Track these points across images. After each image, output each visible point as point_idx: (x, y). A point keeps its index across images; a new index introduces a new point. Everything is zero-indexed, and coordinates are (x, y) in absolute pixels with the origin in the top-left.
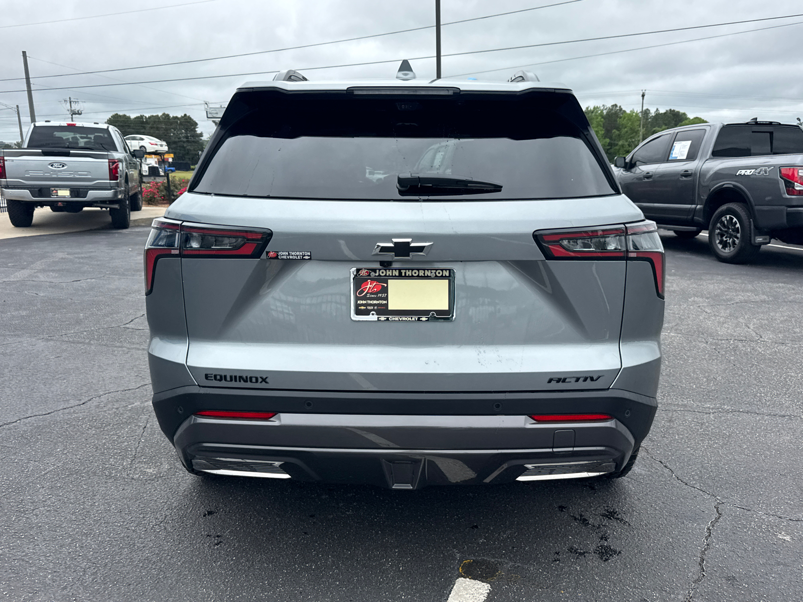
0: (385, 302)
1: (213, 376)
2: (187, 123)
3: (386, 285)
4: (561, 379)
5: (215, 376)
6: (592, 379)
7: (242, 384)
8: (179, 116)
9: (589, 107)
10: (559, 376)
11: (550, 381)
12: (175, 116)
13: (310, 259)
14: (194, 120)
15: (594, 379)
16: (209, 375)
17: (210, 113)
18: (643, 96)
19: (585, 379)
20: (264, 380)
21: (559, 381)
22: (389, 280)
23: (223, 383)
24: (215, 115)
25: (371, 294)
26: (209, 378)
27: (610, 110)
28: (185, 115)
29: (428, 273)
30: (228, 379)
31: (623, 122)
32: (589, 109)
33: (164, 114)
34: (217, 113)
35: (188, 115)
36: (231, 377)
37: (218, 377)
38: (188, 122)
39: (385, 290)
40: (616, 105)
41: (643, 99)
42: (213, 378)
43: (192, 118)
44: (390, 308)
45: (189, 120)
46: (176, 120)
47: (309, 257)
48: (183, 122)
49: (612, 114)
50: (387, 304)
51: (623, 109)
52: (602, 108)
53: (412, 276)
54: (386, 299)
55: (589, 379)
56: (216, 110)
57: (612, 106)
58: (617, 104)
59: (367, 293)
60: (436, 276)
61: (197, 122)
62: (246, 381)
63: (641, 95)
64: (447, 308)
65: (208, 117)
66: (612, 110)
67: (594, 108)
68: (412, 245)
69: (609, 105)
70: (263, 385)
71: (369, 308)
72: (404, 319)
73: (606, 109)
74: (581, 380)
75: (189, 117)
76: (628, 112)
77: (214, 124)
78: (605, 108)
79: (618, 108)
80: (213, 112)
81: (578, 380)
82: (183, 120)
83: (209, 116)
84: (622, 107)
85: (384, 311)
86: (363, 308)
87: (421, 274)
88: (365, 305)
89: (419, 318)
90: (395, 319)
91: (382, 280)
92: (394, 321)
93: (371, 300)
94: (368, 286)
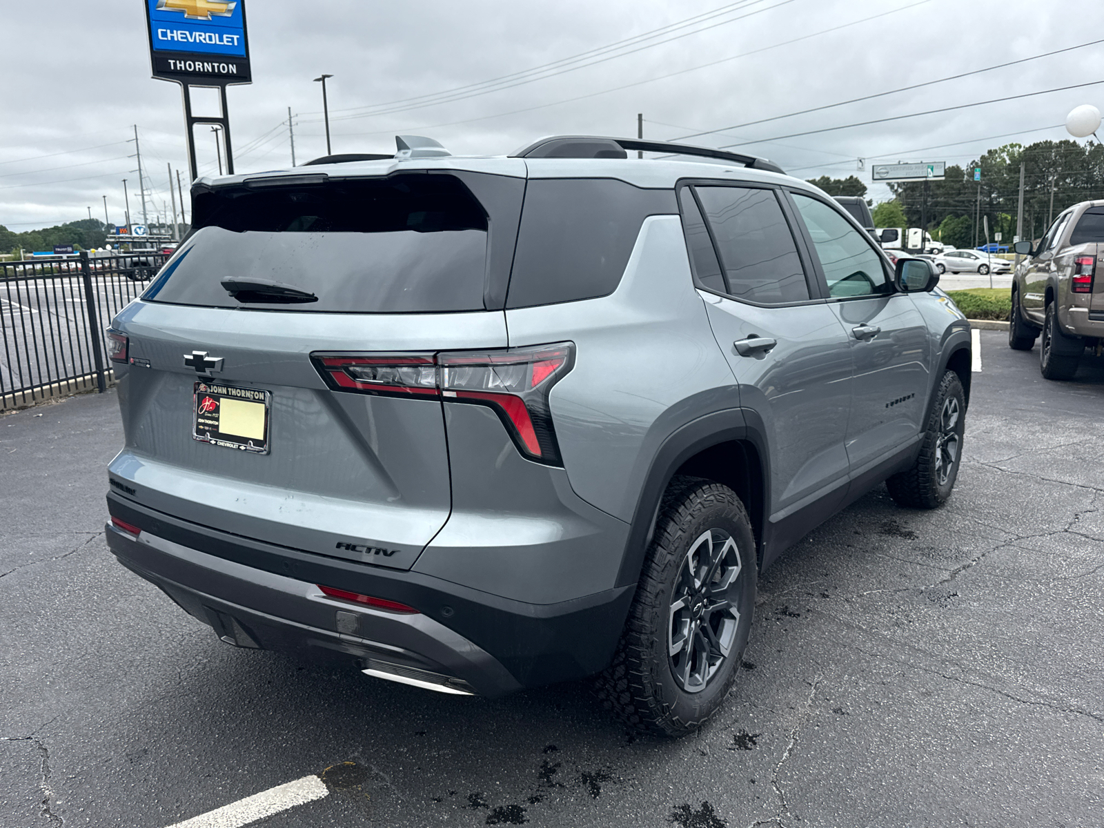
0: (217, 423)
2: (851, 188)
3: (218, 403)
4: (350, 545)
6: (385, 553)
8: (843, 179)
10: (349, 542)
11: (339, 545)
12: (837, 179)
14: (862, 183)
15: (389, 552)
17: (877, 173)
19: (377, 553)
20: (133, 492)
21: (348, 547)
22: (221, 399)
24: (884, 176)
25: (209, 412)
28: (851, 177)
29: (248, 394)
33: (823, 178)
34: (887, 173)
35: (855, 177)
38: (854, 186)
39: (217, 410)
43: (860, 180)
44: (220, 431)
45: (855, 184)
46: (838, 185)
47: (149, 366)
48: (848, 186)
50: (218, 426)
53: (237, 396)
54: (217, 419)
55: (381, 553)
56: (886, 169)
59: (206, 411)
60: (254, 398)
61: (866, 185)
64: (262, 438)
65: (874, 179)
68: (207, 359)
71: (207, 428)
72: (228, 445)
74: (373, 551)
75: (857, 181)
77: (888, 188)
80: (881, 171)
81: (369, 550)
82: (846, 185)
83: (875, 177)
85: (216, 433)
86: (201, 427)
87: (243, 395)
88: (204, 424)
89: (239, 446)
90: (222, 444)
91: (217, 397)
92: (221, 446)
93: (208, 419)
94: (207, 403)
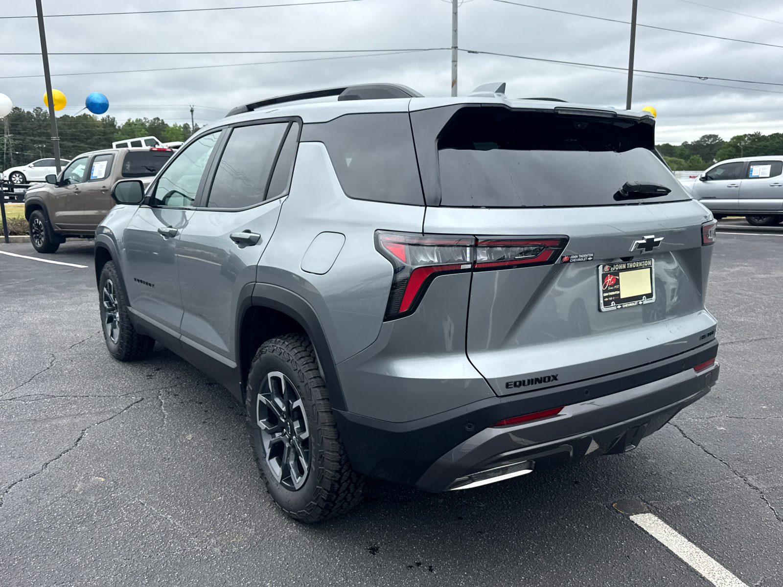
0: (618, 292)
1: (513, 383)
3: (618, 277)
4: (704, 336)
5: (515, 383)
7: (538, 386)
9: (130, 119)
11: (700, 338)
13: (592, 260)
16: (509, 384)
18: (192, 111)
20: (555, 378)
22: (620, 273)
23: (522, 389)
25: (611, 286)
26: (509, 386)
27: (153, 123)
29: (640, 264)
30: (526, 383)
31: (167, 135)
32: (131, 121)
36: (529, 380)
37: (518, 384)
39: (617, 282)
40: (158, 119)
41: (192, 114)
42: (513, 386)
44: (622, 297)
47: (592, 258)
49: (156, 127)
50: (619, 294)
51: (165, 123)
52: (144, 121)
54: (619, 289)
57: (154, 119)
58: (159, 117)
59: (608, 286)
60: (645, 266)
62: (540, 382)
63: (190, 111)
64: (650, 292)
66: (154, 123)
67: (137, 120)
68: (655, 240)
69: (151, 118)
70: (555, 383)
71: (611, 299)
72: (631, 305)
73: (148, 122)
76: (171, 125)
78: (147, 120)
79: (160, 122)
81: (708, 335)
84: (164, 120)
85: (619, 300)
86: (607, 299)
87: (637, 266)
88: (608, 297)
89: (638, 302)
90: (626, 306)
91: (616, 273)
92: (625, 307)
93: (611, 292)
94: (609, 280)
